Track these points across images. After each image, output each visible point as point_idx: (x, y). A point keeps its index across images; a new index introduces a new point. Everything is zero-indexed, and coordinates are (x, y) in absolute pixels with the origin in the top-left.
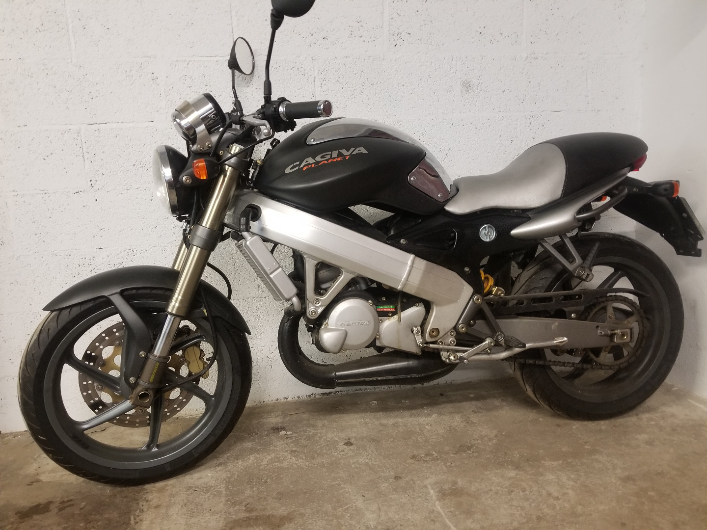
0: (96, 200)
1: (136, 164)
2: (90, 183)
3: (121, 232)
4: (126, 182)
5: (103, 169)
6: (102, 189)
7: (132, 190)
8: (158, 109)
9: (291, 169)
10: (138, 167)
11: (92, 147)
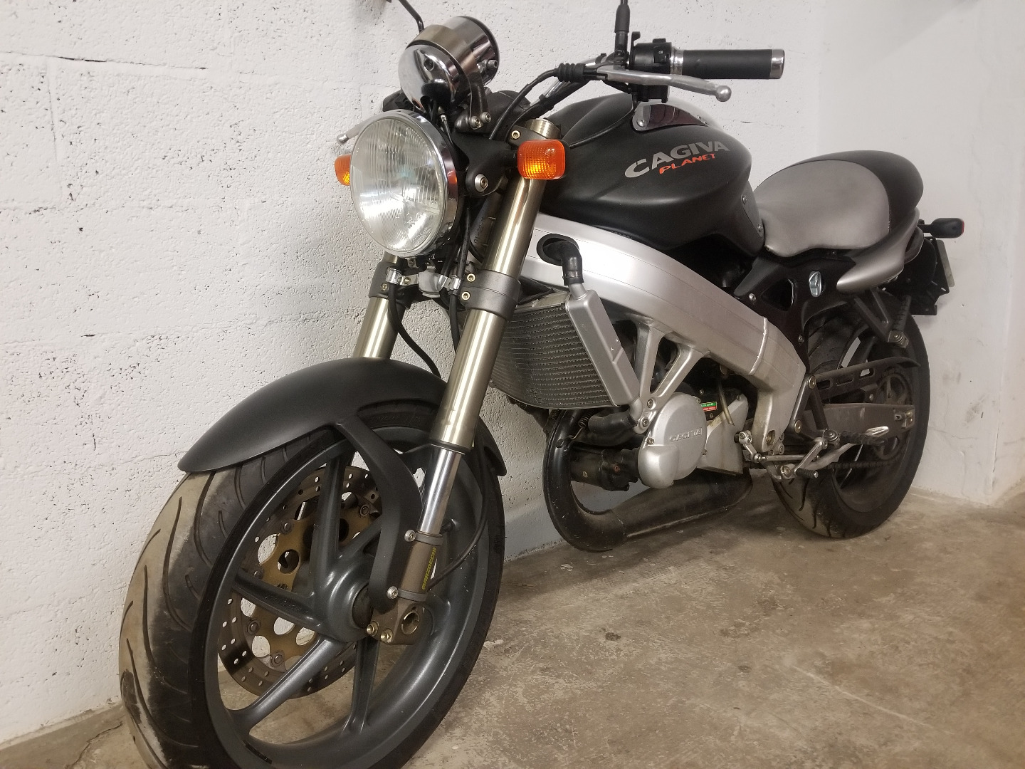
0: (81, 229)
1: (169, 155)
2: (66, 191)
3: (136, 299)
4: (147, 192)
5: (97, 162)
6: (94, 204)
7: (160, 208)
8: (215, 45)
9: (636, 170)
10: (172, 161)
11: (73, 112)
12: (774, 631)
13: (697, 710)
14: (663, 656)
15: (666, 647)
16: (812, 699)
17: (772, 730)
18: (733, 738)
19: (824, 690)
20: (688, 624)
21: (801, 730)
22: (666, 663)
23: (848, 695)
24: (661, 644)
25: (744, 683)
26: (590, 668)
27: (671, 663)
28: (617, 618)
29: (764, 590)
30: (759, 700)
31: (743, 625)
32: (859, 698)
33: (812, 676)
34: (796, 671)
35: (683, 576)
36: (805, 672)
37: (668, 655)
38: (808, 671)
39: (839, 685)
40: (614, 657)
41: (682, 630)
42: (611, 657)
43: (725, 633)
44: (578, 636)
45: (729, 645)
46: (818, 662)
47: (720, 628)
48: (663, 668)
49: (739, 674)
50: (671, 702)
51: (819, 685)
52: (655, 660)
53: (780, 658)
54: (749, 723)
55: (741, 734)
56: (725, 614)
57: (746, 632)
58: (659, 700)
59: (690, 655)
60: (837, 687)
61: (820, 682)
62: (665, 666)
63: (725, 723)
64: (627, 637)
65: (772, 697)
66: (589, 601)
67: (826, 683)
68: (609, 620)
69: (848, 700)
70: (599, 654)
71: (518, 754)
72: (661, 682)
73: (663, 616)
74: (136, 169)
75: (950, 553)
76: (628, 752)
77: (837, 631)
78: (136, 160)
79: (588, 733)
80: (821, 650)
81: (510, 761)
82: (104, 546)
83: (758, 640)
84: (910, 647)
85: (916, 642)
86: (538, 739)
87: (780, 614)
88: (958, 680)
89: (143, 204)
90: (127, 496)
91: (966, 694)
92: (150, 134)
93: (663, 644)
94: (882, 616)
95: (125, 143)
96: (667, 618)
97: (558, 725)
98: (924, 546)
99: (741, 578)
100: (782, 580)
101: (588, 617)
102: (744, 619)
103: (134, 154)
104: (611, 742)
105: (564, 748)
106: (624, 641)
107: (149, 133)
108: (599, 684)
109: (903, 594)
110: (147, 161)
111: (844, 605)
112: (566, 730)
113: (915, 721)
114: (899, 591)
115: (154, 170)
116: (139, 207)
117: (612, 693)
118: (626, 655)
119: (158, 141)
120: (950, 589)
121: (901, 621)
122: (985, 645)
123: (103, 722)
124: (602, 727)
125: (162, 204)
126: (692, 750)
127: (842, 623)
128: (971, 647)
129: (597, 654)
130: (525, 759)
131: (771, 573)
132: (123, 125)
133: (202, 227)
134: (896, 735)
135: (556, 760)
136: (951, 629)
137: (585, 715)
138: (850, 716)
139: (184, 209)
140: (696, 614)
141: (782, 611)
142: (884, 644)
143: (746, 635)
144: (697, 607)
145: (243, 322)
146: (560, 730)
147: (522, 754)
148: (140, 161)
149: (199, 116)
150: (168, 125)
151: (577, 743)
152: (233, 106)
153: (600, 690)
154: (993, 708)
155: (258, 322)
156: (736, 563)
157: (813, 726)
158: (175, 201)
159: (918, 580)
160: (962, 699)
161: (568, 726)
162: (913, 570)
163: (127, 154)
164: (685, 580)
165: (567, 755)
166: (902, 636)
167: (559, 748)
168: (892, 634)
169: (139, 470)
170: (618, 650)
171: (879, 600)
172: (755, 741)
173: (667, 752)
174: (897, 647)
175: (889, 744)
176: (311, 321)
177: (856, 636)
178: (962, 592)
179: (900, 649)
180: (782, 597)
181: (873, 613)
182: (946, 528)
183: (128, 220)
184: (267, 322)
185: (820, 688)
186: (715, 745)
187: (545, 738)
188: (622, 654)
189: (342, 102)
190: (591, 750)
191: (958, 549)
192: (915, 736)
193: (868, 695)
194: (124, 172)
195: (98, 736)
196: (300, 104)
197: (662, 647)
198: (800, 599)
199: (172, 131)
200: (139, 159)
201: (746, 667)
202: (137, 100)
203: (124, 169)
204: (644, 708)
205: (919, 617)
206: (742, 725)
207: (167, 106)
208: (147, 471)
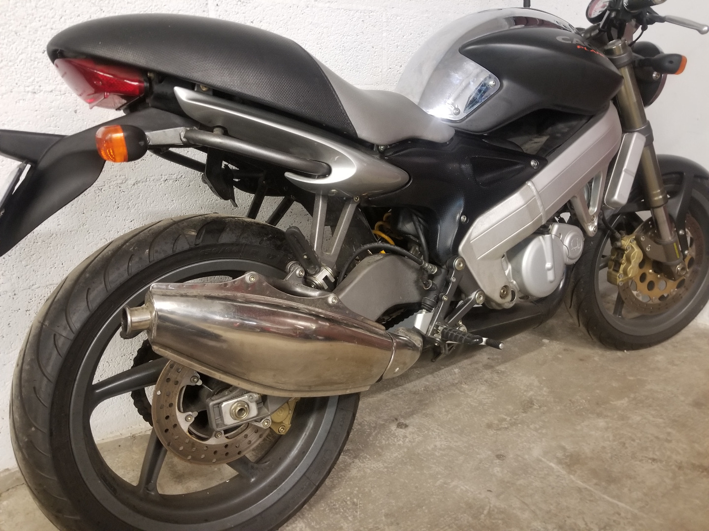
12: (528, 426)
13: (458, 491)
14: (438, 444)
15: (442, 436)
16: (550, 486)
17: (515, 511)
18: (482, 516)
19: (561, 478)
20: (462, 417)
21: (538, 512)
22: (440, 449)
23: (580, 483)
24: (439, 433)
25: (498, 469)
26: (380, 451)
27: (444, 450)
28: (408, 410)
29: (525, 391)
30: (508, 484)
31: (505, 420)
32: (588, 487)
33: (552, 465)
34: (541, 461)
35: (464, 377)
36: (548, 462)
37: (442, 443)
38: (550, 462)
39: (574, 475)
40: (401, 442)
41: (456, 422)
42: (399, 443)
43: (489, 426)
44: (376, 424)
45: (491, 436)
46: (560, 454)
47: (486, 421)
48: (437, 454)
49: (495, 461)
50: (438, 483)
51: (557, 474)
52: (432, 446)
53: (530, 449)
54: (497, 504)
55: (490, 514)
56: (492, 410)
57: (506, 426)
58: (430, 481)
59: (459, 444)
60: (572, 476)
61: (559, 472)
62: (439, 452)
63: (478, 503)
64: (413, 426)
65: (519, 482)
66: (389, 395)
67: (564, 472)
68: (401, 412)
69: (579, 488)
70: (390, 439)
71: (313, 522)
72: (434, 466)
73: (444, 410)
74: (21, 61)
75: (677, 365)
76: (398, 524)
77: (579, 427)
78: (20, 54)
79: (370, 506)
80: (563, 444)
81: (306, 527)
82: (12, 351)
83: (515, 433)
84: (635, 444)
85: (640, 440)
86: (331, 510)
87: (535, 411)
88: (671, 475)
89: (27, 89)
90: (28, 314)
91: (676, 487)
92: (31, 33)
93: (440, 434)
94: (616, 417)
95: (10, 40)
96: (447, 411)
97: (348, 498)
98: (656, 359)
99: (509, 380)
100: (541, 384)
101: (386, 408)
102: (507, 415)
103: (18, 50)
104: (387, 515)
105: (350, 518)
106: (410, 429)
107: (29, 32)
108: (386, 465)
109: (634, 399)
110: (29, 55)
111: (587, 406)
112: (354, 503)
113: (631, 509)
114: (632, 396)
115: (36, 63)
116: (25, 92)
117: (394, 473)
118: (410, 441)
119: (38, 38)
120: (673, 396)
121: (630, 421)
122: (696, 446)
123: (14, 478)
124: (381, 502)
125: (44, 90)
126: (449, 526)
127: (583, 422)
128: (685, 446)
129: (388, 440)
130: (318, 526)
131: (533, 378)
132: (8, 26)
133: (78, 107)
134: (614, 521)
135: (341, 528)
136: (669, 430)
137: (370, 491)
138: (579, 502)
139: (62, 93)
140: (469, 410)
141: (537, 409)
142: (614, 441)
143: (506, 428)
144: (472, 403)
145: (115, 182)
146: (349, 503)
147: (316, 522)
148: (23, 54)
149: (71, 18)
150: (46, 26)
151: (360, 514)
152: (99, 9)
153: (386, 470)
154: (697, 501)
155: (127, 182)
156: (506, 368)
157: (548, 509)
158: (54, 87)
159: (648, 387)
160: (672, 492)
161: (355, 500)
162: (645, 378)
163: (12, 49)
164: (465, 381)
165: (350, 524)
166: (630, 434)
167: (346, 518)
168: (622, 432)
169: (36, 295)
170: (405, 437)
171: (615, 403)
172: (500, 520)
173: (429, 526)
174: (625, 444)
175: (607, 528)
176: (171, 182)
177: (593, 433)
178: (682, 398)
179: (627, 445)
180: (539, 398)
181: (609, 414)
182: (676, 344)
183: (16, 102)
184: (134, 181)
185: (558, 476)
186: (468, 522)
187: (336, 509)
188: (407, 440)
189: (191, 6)
190: (370, 521)
191: (683, 362)
192: (629, 522)
193: (596, 484)
194: (10, 64)
195: (8, 490)
196: (156, 8)
197: (439, 436)
198: (552, 400)
199: (49, 30)
200: (22, 53)
201: (501, 455)
202: (18, 5)
203: (10, 61)
204: (416, 487)
205: (645, 418)
206: (491, 506)
207: (44, 10)
208: (43, 296)
